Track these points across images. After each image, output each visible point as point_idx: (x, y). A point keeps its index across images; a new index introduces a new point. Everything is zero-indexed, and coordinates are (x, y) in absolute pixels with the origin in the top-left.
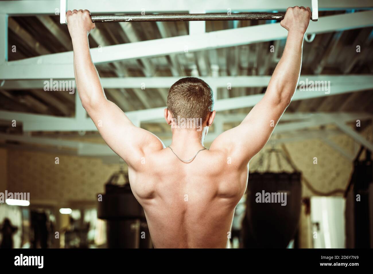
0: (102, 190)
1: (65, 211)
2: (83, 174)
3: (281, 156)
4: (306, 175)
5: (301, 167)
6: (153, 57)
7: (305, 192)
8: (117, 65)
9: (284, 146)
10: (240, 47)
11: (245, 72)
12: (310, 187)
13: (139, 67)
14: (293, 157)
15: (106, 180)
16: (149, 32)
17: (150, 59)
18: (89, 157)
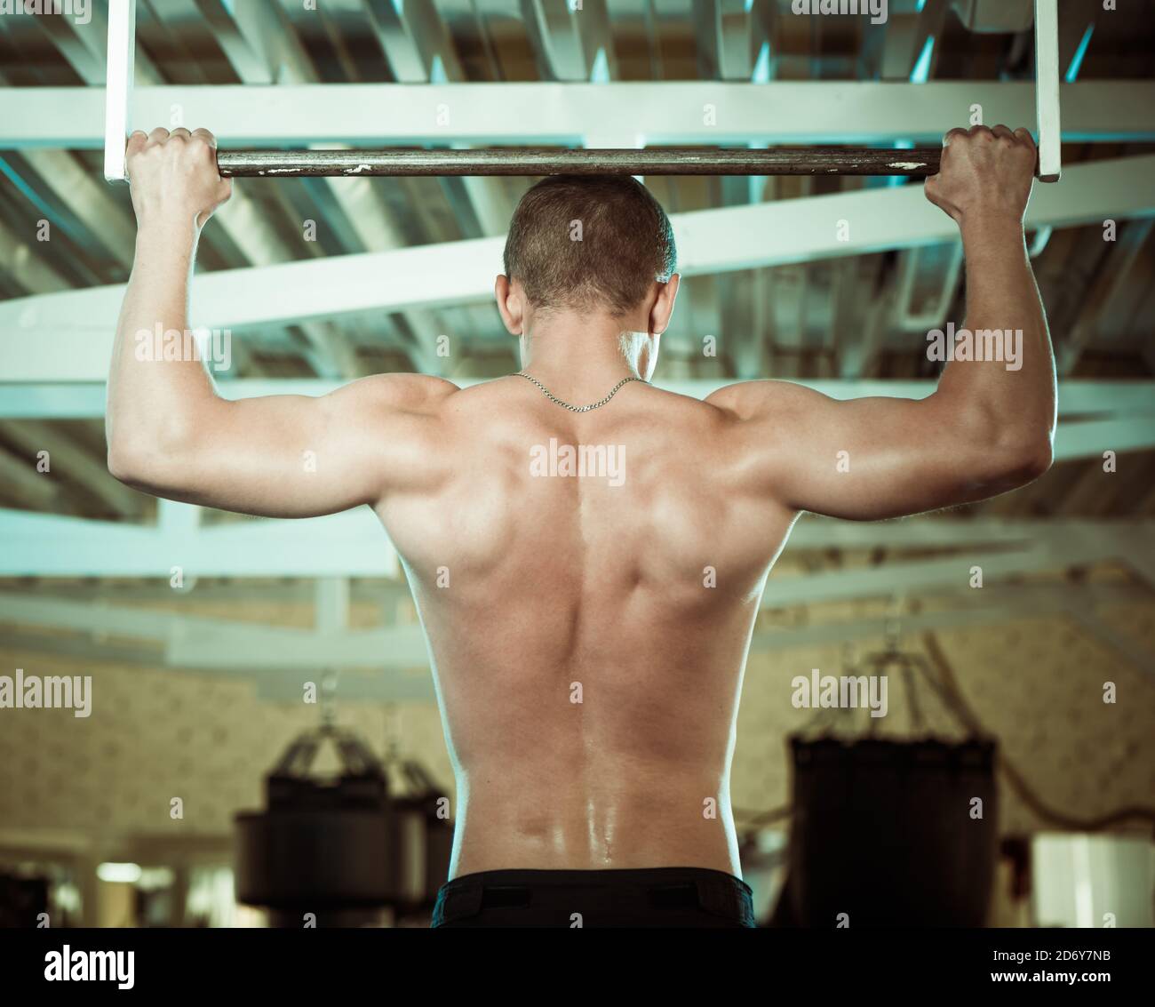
0: (255, 800)
1: (120, 874)
2: (185, 736)
3: (919, 678)
4: (1013, 751)
5: (995, 722)
6: (449, 307)
7: (1012, 815)
8: (315, 333)
9: (931, 643)
10: (777, 273)
11: (792, 363)
12: (1026, 796)
13: (397, 340)
14: (966, 684)
15: (269, 759)
16: (437, 214)
17: (437, 314)
18: (209, 674)
